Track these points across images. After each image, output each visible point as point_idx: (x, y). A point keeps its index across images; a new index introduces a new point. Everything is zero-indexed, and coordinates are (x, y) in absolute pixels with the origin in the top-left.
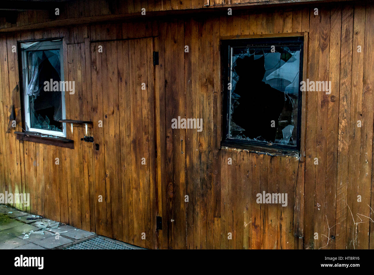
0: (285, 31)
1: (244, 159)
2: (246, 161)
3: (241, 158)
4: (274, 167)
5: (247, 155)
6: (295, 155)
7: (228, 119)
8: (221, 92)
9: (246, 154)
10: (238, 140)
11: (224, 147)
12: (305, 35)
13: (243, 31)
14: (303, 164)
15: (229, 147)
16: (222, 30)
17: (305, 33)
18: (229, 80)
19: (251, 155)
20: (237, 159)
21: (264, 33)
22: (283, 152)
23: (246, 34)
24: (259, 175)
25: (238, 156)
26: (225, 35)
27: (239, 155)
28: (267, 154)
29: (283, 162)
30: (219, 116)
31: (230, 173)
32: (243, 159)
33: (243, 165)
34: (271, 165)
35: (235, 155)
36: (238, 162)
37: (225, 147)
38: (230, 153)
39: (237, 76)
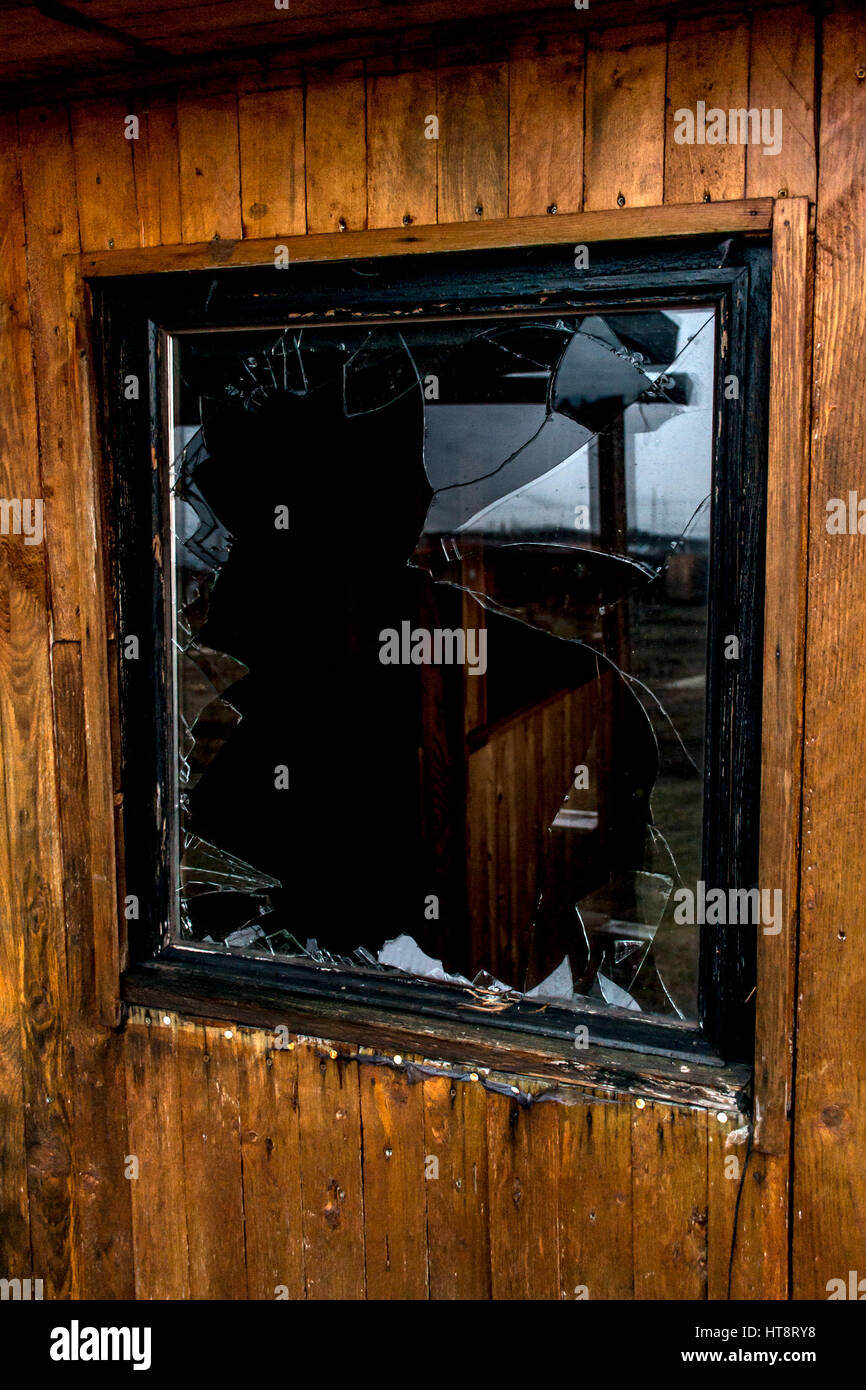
0: (602, 198)
1: (302, 1101)
2: (311, 1117)
3: (278, 1094)
4: (540, 1174)
5: (318, 1076)
6: (708, 1099)
7: (161, 824)
8: (110, 643)
9: (310, 1068)
10: (241, 965)
11: (148, 1015)
12: (779, 220)
13: (259, 211)
14: (775, 1170)
15: (185, 1014)
16: (91, 209)
17: (780, 204)
18: (158, 556)
19: (350, 1080)
20: (244, 1094)
21: (424, 217)
22: (603, 1070)
23: (285, 231)
24: (420, 1211)
25: (252, 1079)
26: (123, 244)
27: (262, 1072)
28: (474, 1077)
29: (606, 1144)
30: (103, 805)
31: (199, 1184)
32: (294, 1102)
33: (292, 1141)
34: (513, 1156)
35: (234, 1072)
36: (253, 1118)
37: (152, 1012)
38: (194, 1053)
39: (216, 527)
